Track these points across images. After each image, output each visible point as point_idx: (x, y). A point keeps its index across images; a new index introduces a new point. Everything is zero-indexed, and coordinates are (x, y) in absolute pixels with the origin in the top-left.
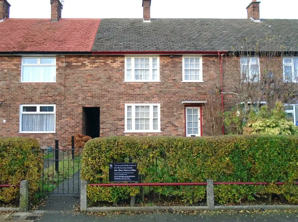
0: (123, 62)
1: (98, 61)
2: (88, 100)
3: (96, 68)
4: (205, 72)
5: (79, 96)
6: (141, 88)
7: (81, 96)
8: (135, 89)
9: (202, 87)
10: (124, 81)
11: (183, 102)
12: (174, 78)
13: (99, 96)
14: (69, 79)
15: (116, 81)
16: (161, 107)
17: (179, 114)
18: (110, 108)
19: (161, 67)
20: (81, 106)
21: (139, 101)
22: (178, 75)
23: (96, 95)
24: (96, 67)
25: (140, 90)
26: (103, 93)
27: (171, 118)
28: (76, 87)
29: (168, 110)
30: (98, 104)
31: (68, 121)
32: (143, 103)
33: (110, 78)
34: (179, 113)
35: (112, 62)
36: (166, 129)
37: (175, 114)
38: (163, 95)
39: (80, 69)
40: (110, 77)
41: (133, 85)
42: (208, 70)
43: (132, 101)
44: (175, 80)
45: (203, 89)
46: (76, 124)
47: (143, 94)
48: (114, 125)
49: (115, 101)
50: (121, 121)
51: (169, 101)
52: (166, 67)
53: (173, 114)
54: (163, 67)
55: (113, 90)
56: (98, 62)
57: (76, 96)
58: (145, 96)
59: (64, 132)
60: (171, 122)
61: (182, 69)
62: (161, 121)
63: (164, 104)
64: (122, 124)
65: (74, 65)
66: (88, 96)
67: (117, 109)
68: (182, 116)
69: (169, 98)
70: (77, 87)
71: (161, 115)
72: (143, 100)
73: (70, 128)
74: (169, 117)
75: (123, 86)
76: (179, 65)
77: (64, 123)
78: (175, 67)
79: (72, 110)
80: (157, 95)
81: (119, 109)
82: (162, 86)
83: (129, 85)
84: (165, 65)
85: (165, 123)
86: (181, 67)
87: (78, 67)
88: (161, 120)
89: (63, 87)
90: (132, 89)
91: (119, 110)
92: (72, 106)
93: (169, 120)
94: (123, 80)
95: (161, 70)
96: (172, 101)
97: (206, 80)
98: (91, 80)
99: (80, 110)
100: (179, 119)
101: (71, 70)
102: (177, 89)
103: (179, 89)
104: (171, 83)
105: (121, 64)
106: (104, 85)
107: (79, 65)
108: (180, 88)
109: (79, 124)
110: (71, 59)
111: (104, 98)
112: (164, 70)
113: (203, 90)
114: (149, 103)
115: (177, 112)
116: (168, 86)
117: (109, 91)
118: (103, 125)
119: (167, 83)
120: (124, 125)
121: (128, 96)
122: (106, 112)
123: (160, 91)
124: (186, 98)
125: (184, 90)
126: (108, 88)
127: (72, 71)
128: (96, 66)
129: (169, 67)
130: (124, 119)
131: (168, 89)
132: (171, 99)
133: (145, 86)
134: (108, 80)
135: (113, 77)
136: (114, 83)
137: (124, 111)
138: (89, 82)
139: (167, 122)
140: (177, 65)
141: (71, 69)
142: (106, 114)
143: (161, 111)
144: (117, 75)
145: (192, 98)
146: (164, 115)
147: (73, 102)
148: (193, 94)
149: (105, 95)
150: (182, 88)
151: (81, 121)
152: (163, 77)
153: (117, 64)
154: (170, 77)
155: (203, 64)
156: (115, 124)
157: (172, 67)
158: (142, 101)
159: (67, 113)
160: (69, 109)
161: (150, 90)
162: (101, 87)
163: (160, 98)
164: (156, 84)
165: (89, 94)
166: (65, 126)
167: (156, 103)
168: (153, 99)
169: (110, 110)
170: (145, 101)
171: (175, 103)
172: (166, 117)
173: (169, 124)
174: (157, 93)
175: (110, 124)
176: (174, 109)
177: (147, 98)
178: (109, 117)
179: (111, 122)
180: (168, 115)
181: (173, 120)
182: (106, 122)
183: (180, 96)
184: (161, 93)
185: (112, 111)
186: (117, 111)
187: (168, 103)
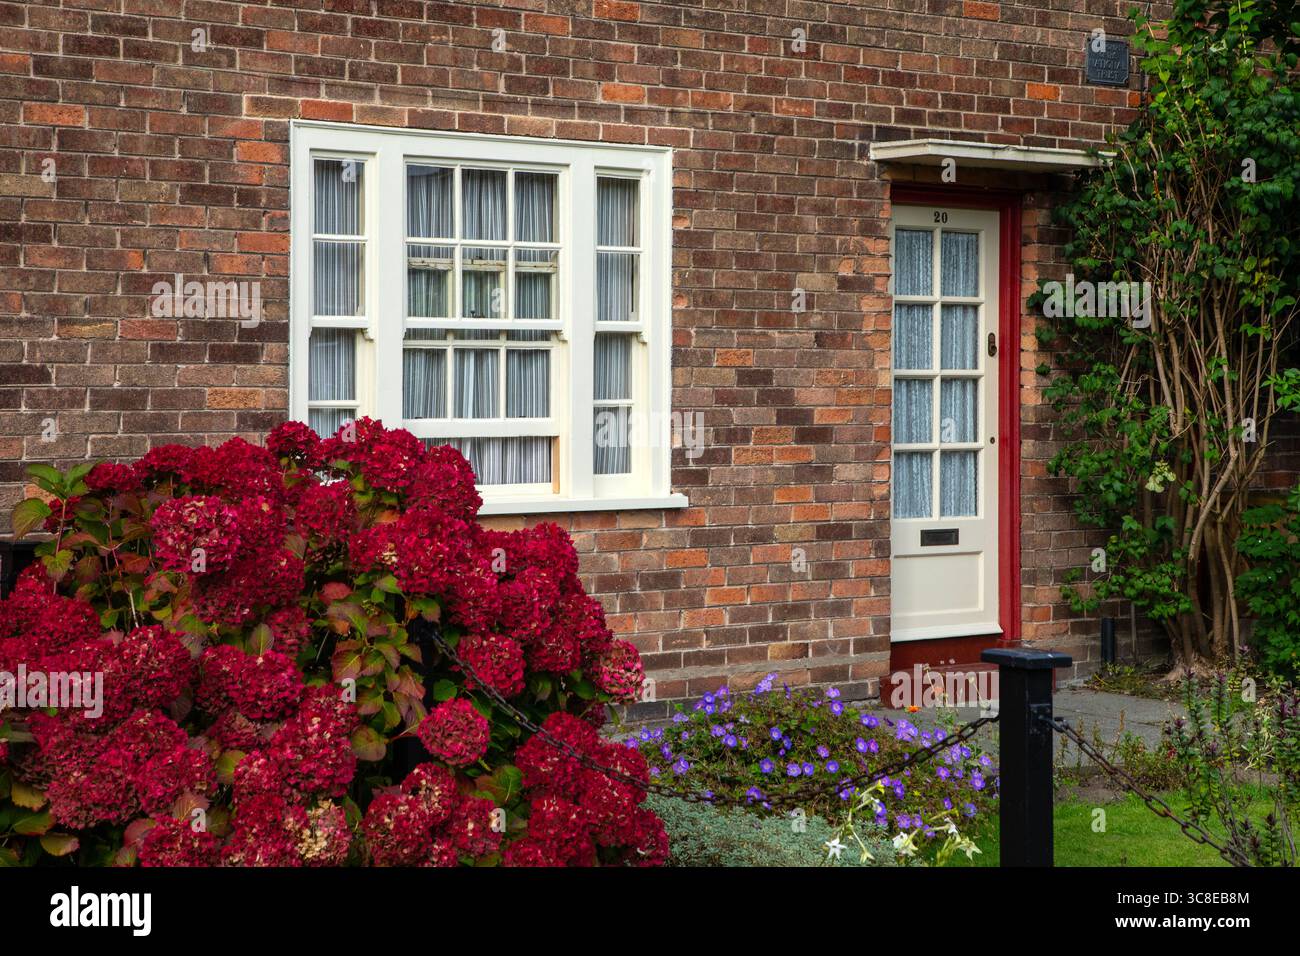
11: (879, 151)
16: (681, 200)
17: (845, 284)
18: (102, 165)
21: (451, 98)
27: (775, 334)
29: (748, 240)
32: (496, 128)
34: (846, 271)
36: (726, 460)
38: (696, 40)
43: (368, 93)
49: (168, 77)
50: (250, 356)
51: (761, 122)
58: (516, 41)
60: (764, 377)
62: (675, 364)
63: (707, 160)
67: (193, 194)
68: (868, 304)
69: (757, 85)
71: (677, 294)
72: (502, 90)
74: (748, 321)
80: (642, 34)
81: (216, 196)
85: (720, 397)
93: (751, 362)
96: (786, 127)
100: (842, 341)
114: (561, 132)
115: (824, 266)
120: (276, 419)
121: (324, 26)
122: (41, 234)
124: (905, 105)
130: (280, 334)
132: (781, 107)
139: (732, 374)
142: (49, 265)
143: (681, 239)
145: (957, 102)
146: (709, 299)
148: (968, 66)
156: (167, 399)
158: (491, 103)
163: (672, 78)
167: (631, 139)
168: (605, 93)
169: (107, 202)
170: (518, 106)
171: (810, 148)
172: (726, 316)
173: (748, 403)
174: (642, 17)
175: (102, 399)
176: (799, 228)
177: (537, 71)
178: (88, 307)
179: (113, 378)
180: (744, 298)
181: (787, 361)
182: (42, 376)
183: (855, 74)
184: (676, 22)
185: (131, 212)
186: (192, 215)
187: (744, 142)
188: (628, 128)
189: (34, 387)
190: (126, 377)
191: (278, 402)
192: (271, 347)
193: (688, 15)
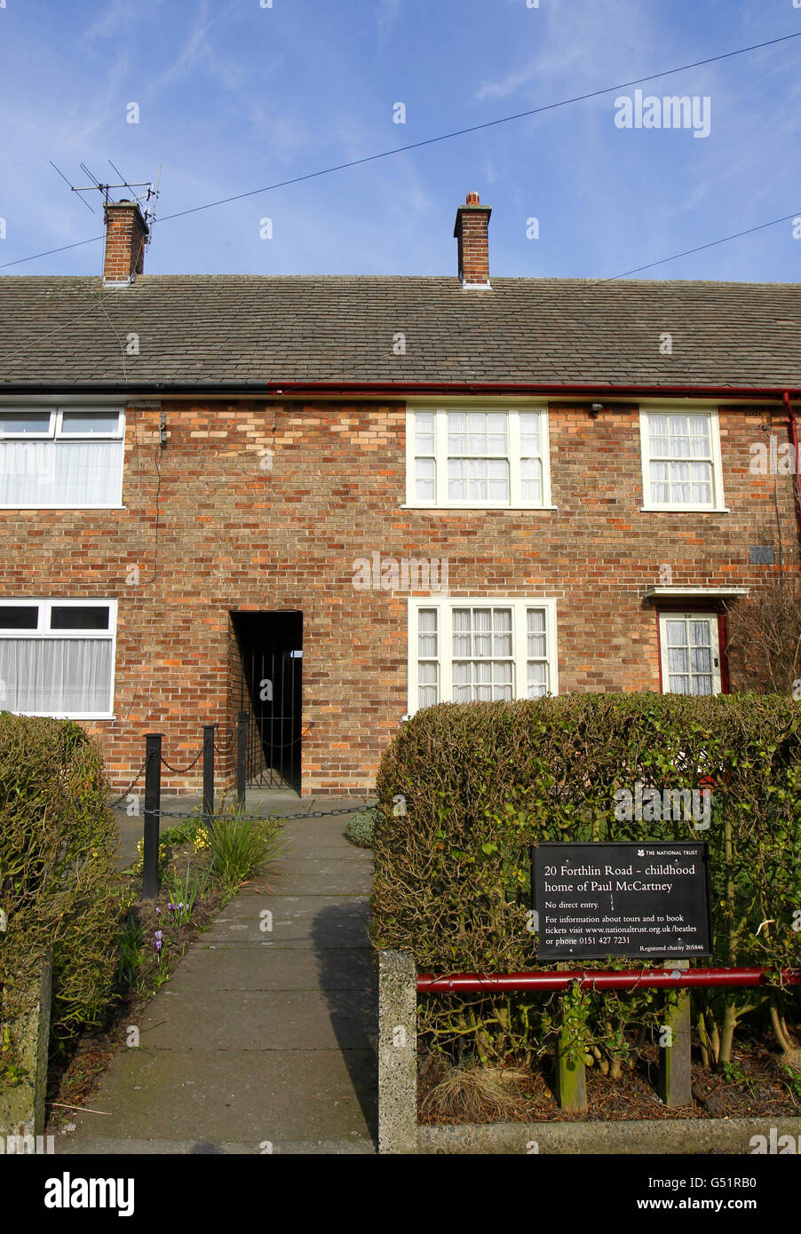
0: (400, 429)
1: (298, 422)
2: (254, 580)
3: (288, 452)
4: (733, 471)
5: (216, 567)
6: (475, 533)
7: (224, 565)
8: (451, 540)
9: (722, 530)
10: (403, 506)
11: (648, 594)
12: (609, 495)
13: (300, 567)
14: (172, 493)
15: (373, 506)
16: (560, 614)
17: (635, 641)
18: (346, 614)
19: (556, 449)
20: (222, 607)
21: (466, 587)
22: (626, 481)
23: (286, 560)
24: (288, 447)
25: (470, 542)
26: (317, 553)
27: (603, 659)
28: (202, 526)
29: (590, 627)
30: (294, 600)
31: (167, 669)
32: (484, 595)
33: (345, 493)
34: (636, 636)
35: (352, 428)
37: (616, 641)
38: (566, 561)
39: (220, 455)
40: (345, 486)
41: (441, 519)
42: (742, 464)
44: (612, 501)
45: (727, 538)
46: (200, 684)
47: (481, 560)
48: (364, 689)
50: (394, 669)
51: (594, 587)
52: (576, 450)
53: (609, 642)
54: (562, 449)
55: (359, 540)
56: (298, 426)
57: (205, 565)
58: (491, 567)
59: (148, 718)
60: (600, 675)
61: (639, 456)
62: (559, 670)
63: (570, 601)
64: (398, 683)
65: (196, 440)
66: (254, 567)
67: (375, 621)
68: (646, 648)
69: (590, 575)
70: (208, 530)
71: (559, 647)
72: (486, 583)
73: (173, 697)
74: (591, 655)
75: (402, 523)
76: (627, 444)
77: (150, 676)
78: (611, 450)
79: (185, 621)
80: (542, 561)
81: (383, 621)
82: (561, 527)
83: (424, 519)
84: (571, 443)
85: (580, 682)
86: (636, 452)
87: (212, 447)
88: (561, 668)
89: (152, 526)
90: (440, 536)
91: (384, 626)
92: (187, 607)
93: (593, 669)
94: (399, 500)
95: (555, 461)
96: (606, 588)
97: (739, 504)
98: (269, 499)
99: (220, 623)
100: (635, 662)
101: (186, 458)
102: (621, 541)
103: (632, 541)
104: (599, 514)
105: (393, 435)
106: (322, 520)
107: (220, 439)
108: (636, 535)
109: (212, 684)
110: (185, 415)
111: (321, 574)
112: (569, 462)
113: (727, 542)
114: (510, 595)
115: (625, 635)
116: (587, 527)
117: (342, 547)
118: (316, 686)
119: (580, 514)
120: (404, 689)
122: (327, 634)
123: (556, 547)
124: (660, 577)
125: (651, 542)
126: (337, 532)
127: (190, 464)
128: (290, 442)
129: (586, 449)
130: (405, 662)
131: (586, 540)
132: (602, 581)
133: (492, 527)
134: (337, 499)
135: (356, 486)
136: (361, 512)
137: (405, 629)
138: (260, 506)
139: (584, 674)
140: (618, 443)
141: (185, 454)
142: (329, 643)
143: (560, 628)
144: (378, 481)
145: (685, 575)
146: (574, 648)
147: (189, 588)
148: (690, 561)
149: (323, 560)
150: (645, 534)
151: (221, 670)
152: (563, 488)
153: (374, 434)
154: (595, 488)
155: (723, 439)
156: (366, 682)
157: (600, 450)
158: (481, 587)
159: (166, 635)
160: (173, 620)
161: (512, 541)
162: (310, 527)
163: (556, 575)
164: (539, 520)
165: (258, 558)
166: (152, 690)
167: (540, 595)
168: (527, 582)
169: (347, 625)
170: (494, 588)
171: (617, 595)
172: (581, 654)
173: (592, 683)
174: (543, 556)
175: (345, 682)
176: (613, 622)
177: (500, 576)
178: (341, 655)
179: (349, 676)
180: (589, 647)
181: (610, 669)
182: (328, 675)
183: (635, 567)
184: (557, 556)
185: (355, 627)
186: (375, 627)
187: (586, 594)
188: (538, 591)
189: (325, 678)
190: (353, 676)
191: (404, 683)
192: (402, 666)
193: (561, 553)
